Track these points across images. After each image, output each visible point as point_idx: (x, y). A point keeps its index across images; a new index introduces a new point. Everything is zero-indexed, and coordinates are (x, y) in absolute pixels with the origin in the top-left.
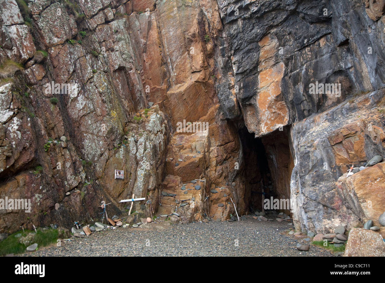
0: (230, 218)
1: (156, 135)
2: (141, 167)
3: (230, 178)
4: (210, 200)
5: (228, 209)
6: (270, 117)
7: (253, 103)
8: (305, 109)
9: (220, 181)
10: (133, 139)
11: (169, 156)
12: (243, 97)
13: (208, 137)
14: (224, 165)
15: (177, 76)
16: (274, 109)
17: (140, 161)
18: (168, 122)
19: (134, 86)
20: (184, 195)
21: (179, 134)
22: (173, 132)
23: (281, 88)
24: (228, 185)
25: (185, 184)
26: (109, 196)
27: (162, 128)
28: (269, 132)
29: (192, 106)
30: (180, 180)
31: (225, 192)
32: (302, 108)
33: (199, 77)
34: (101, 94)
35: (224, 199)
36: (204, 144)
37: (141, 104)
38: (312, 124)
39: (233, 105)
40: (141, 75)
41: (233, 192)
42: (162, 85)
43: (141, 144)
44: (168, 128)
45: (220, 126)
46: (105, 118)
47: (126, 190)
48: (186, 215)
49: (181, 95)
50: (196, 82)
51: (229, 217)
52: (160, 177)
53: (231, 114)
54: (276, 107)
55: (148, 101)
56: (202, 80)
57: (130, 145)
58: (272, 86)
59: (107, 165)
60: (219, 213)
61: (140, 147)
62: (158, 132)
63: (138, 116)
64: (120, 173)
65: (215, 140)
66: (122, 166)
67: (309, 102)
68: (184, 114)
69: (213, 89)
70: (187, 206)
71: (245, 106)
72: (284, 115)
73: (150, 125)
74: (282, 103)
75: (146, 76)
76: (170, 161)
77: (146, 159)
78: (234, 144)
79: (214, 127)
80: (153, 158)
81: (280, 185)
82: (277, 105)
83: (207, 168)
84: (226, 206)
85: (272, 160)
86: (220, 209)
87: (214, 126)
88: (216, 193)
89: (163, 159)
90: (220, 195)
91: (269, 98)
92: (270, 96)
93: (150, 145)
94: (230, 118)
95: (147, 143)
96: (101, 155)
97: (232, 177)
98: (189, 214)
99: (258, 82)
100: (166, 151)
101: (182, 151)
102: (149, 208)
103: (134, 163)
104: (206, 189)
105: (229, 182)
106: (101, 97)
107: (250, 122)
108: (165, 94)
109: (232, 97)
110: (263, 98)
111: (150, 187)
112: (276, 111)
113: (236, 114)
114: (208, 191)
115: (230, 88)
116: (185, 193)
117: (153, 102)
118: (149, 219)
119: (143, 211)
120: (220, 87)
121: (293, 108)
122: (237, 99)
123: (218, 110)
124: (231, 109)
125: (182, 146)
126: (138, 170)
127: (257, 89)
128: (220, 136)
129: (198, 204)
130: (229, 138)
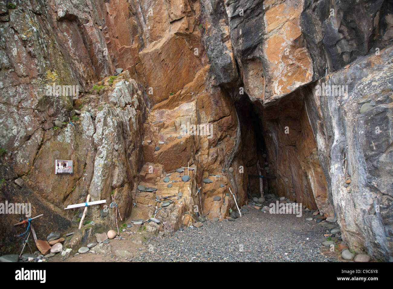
0: (230, 214)
1: (123, 108)
2: (100, 154)
3: (226, 163)
4: (203, 192)
5: (227, 203)
6: (286, 72)
7: (258, 56)
8: (345, 52)
9: (215, 167)
10: (88, 114)
11: (147, 139)
12: (243, 48)
13: (197, 111)
14: (219, 147)
15: (151, 30)
16: (292, 60)
17: (99, 145)
18: (143, 93)
19: (92, 44)
20: (167, 190)
21: (158, 109)
22: (151, 107)
23: (300, 27)
24: (225, 172)
25: (168, 174)
26: (45, 201)
27: (133, 100)
28: (285, 94)
29: (173, 69)
30: (162, 169)
31: (221, 180)
32: (340, 51)
33: (180, 27)
34: (25, 42)
35: (221, 190)
36: (192, 120)
37: (106, 71)
38: (364, 70)
39: (229, 61)
40: (104, 33)
41: (231, 180)
42: (132, 44)
43: (99, 121)
44: (143, 101)
45: (211, 95)
46: (34, 81)
47: (77, 189)
48: (169, 220)
49: (158, 54)
50: (177, 34)
51: (228, 213)
52: (134, 167)
53: (226, 77)
54: (293, 56)
55: (116, 67)
56: (185, 31)
57: (82, 123)
58: (286, 26)
59: (39, 153)
60: (215, 209)
61: (98, 125)
62: (126, 104)
63: (99, 85)
64: (65, 165)
65: (206, 114)
66: (69, 154)
67: (352, 39)
68: (164, 81)
69: (201, 44)
70: (170, 206)
71: (245, 62)
72: (305, 68)
73: (114, 94)
74: (302, 50)
75: (111, 33)
76: (147, 144)
77: (106, 142)
78: (230, 119)
79: (204, 97)
80: (119, 140)
81: (282, 167)
82: (295, 54)
83: (197, 151)
84: (224, 199)
85: (271, 138)
86: (216, 204)
87: (204, 95)
88: (210, 182)
89: (137, 142)
90: (216, 185)
91: (284, 44)
92: (284, 41)
93: (113, 122)
94: (225, 81)
95: (108, 119)
96: (28, 138)
97: (229, 161)
98: (174, 217)
99: (264, 24)
100: (141, 131)
101: (163, 131)
102: (113, 214)
103: (91, 149)
104: (196, 179)
105: (226, 167)
106: (25, 47)
107: (252, 86)
108: (136, 55)
109: (227, 52)
110: (273, 46)
111: (115, 183)
112: (294, 62)
113: (234, 75)
114: (199, 180)
115: (224, 40)
116: (168, 186)
117: (122, 67)
118: (111, 233)
119: (104, 220)
120: (209, 40)
121: (322, 54)
122: (234, 54)
123: (209, 73)
124: (226, 69)
125: (162, 123)
126: (97, 159)
127: (264, 34)
128: (212, 108)
129: (187, 201)
130: (224, 110)
